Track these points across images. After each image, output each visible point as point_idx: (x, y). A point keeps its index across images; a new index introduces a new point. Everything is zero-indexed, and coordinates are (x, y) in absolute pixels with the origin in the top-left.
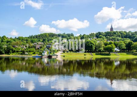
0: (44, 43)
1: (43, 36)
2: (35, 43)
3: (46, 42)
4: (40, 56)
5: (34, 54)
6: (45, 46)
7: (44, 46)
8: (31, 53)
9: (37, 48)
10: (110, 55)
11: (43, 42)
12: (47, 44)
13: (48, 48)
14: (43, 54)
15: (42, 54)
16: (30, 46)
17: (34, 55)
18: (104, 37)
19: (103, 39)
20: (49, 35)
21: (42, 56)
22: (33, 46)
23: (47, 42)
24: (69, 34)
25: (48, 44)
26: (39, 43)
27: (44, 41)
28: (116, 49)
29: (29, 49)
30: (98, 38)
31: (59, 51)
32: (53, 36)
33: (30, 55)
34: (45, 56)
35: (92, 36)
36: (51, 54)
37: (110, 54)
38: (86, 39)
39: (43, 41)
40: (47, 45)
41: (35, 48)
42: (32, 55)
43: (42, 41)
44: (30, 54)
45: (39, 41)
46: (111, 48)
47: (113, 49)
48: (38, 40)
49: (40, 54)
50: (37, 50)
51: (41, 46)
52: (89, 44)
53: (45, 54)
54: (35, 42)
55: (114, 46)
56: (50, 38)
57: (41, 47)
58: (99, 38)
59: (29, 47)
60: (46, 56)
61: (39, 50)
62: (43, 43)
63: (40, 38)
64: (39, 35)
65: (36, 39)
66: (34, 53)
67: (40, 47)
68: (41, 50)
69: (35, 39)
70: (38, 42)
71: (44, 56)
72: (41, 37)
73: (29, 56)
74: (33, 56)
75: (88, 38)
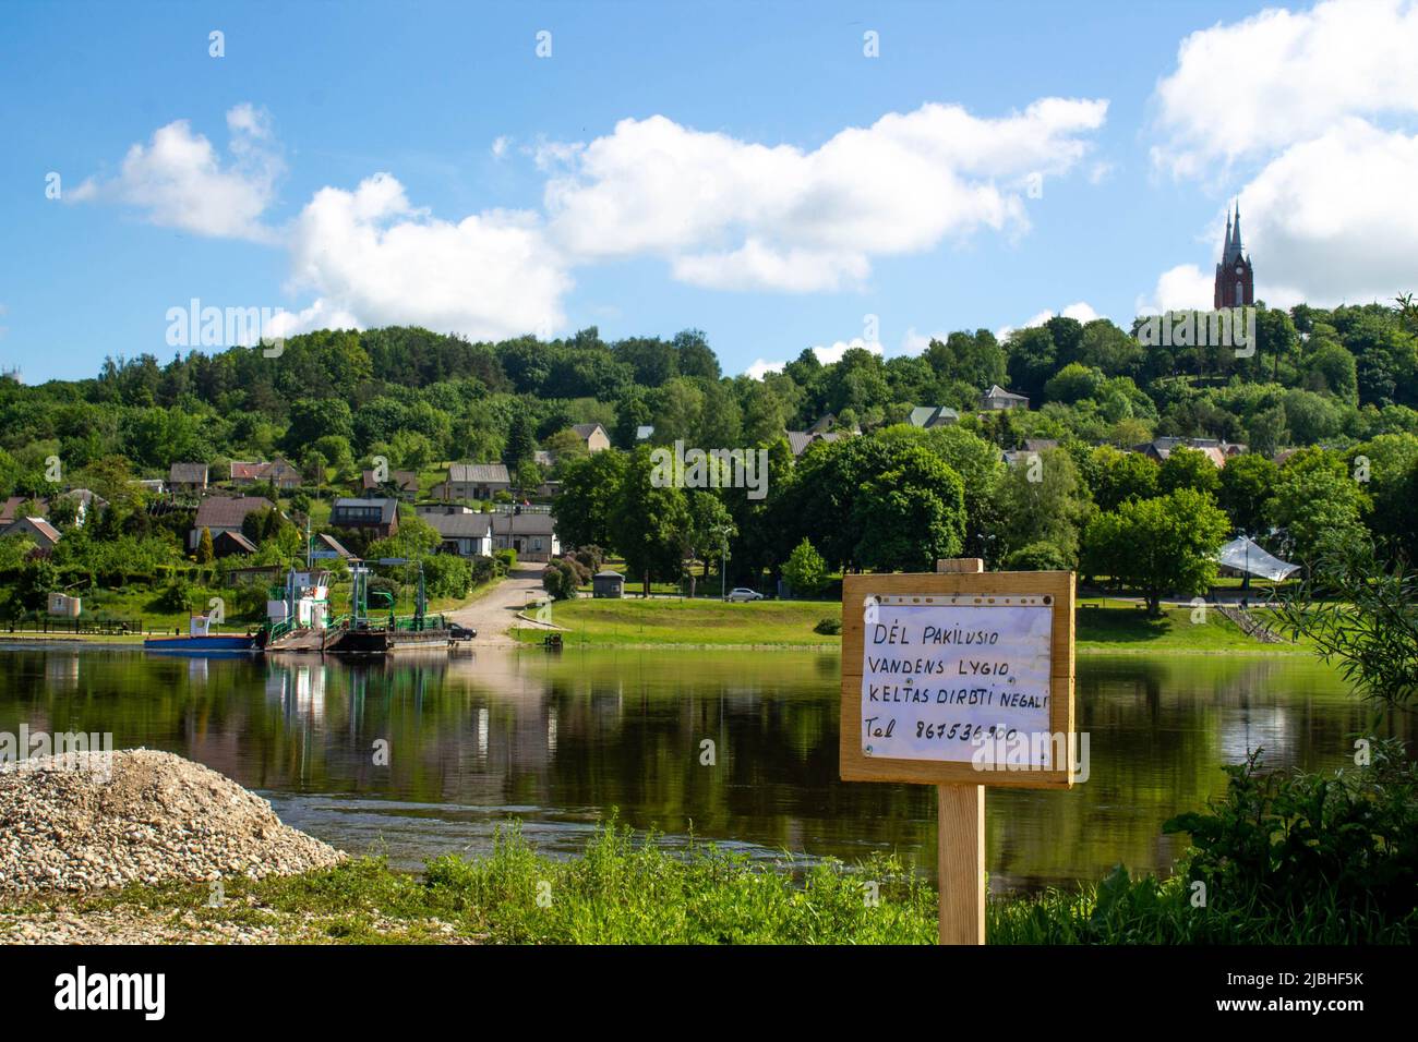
0: (310, 475)
1: (290, 377)
2: (180, 473)
3: (332, 454)
4: (245, 643)
5: (174, 619)
6: (320, 508)
7: (299, 510)
8: (135, 600)
9: (205, 532)
10: (1160, 631)
11: (294, 454)
12: (340, 480)
13: (358, 533)
14: (278, 610)
15: (260, 614)
16: (109, 514)
17: (161, 630)
18: (1125, 391)
19: (1110, 417)
20: (376, 353)
21: (262, 639)
22: (160, 508)
23: (346, 454)
24: (652, 344)
25: (360, 489)
26: (242, 466)
27: (304, 434)
28: (1240, 554)
29: (102, 555)
30: (1035, 405)
31: (504, 583)
32: (429, 375)
33: (110, 625)
34: (302, 632)
35: (957, 374)
36: (377, 621)
37: (1153, 613)
38: (878, 414)
39: (290, 446)
40: (348, 501)
41: (184, 531)
42: (136, 627)
43: (279, 444)
44: (114, 612)
45: (242, 434)
46: (1167, 535)
47: (1197, 549)
48: (225, 426)
49: (246, 619)
50: (211, 566)
51: (261, 506)
52: (886, 487)
53: (305, 617)
54: (190, 457)
55: (1211, 516)
56: (382, 402)
57: (261, 529)
58: (1049, 407)
59: (103, 528)
60: (311, 641)
61: (234, 561)
62: (286, 473)
63: (249, 405)
64: (237, 351)
65: (195, 418)
66: (170, 605)
67: (250, 527)
68: (259, 568)
69: (192, 411)
70: (223, 460)
71: (287, 642)
72: (265, 387)
73: (95, 639)
74: (156, 635)
75: (899, 399)
